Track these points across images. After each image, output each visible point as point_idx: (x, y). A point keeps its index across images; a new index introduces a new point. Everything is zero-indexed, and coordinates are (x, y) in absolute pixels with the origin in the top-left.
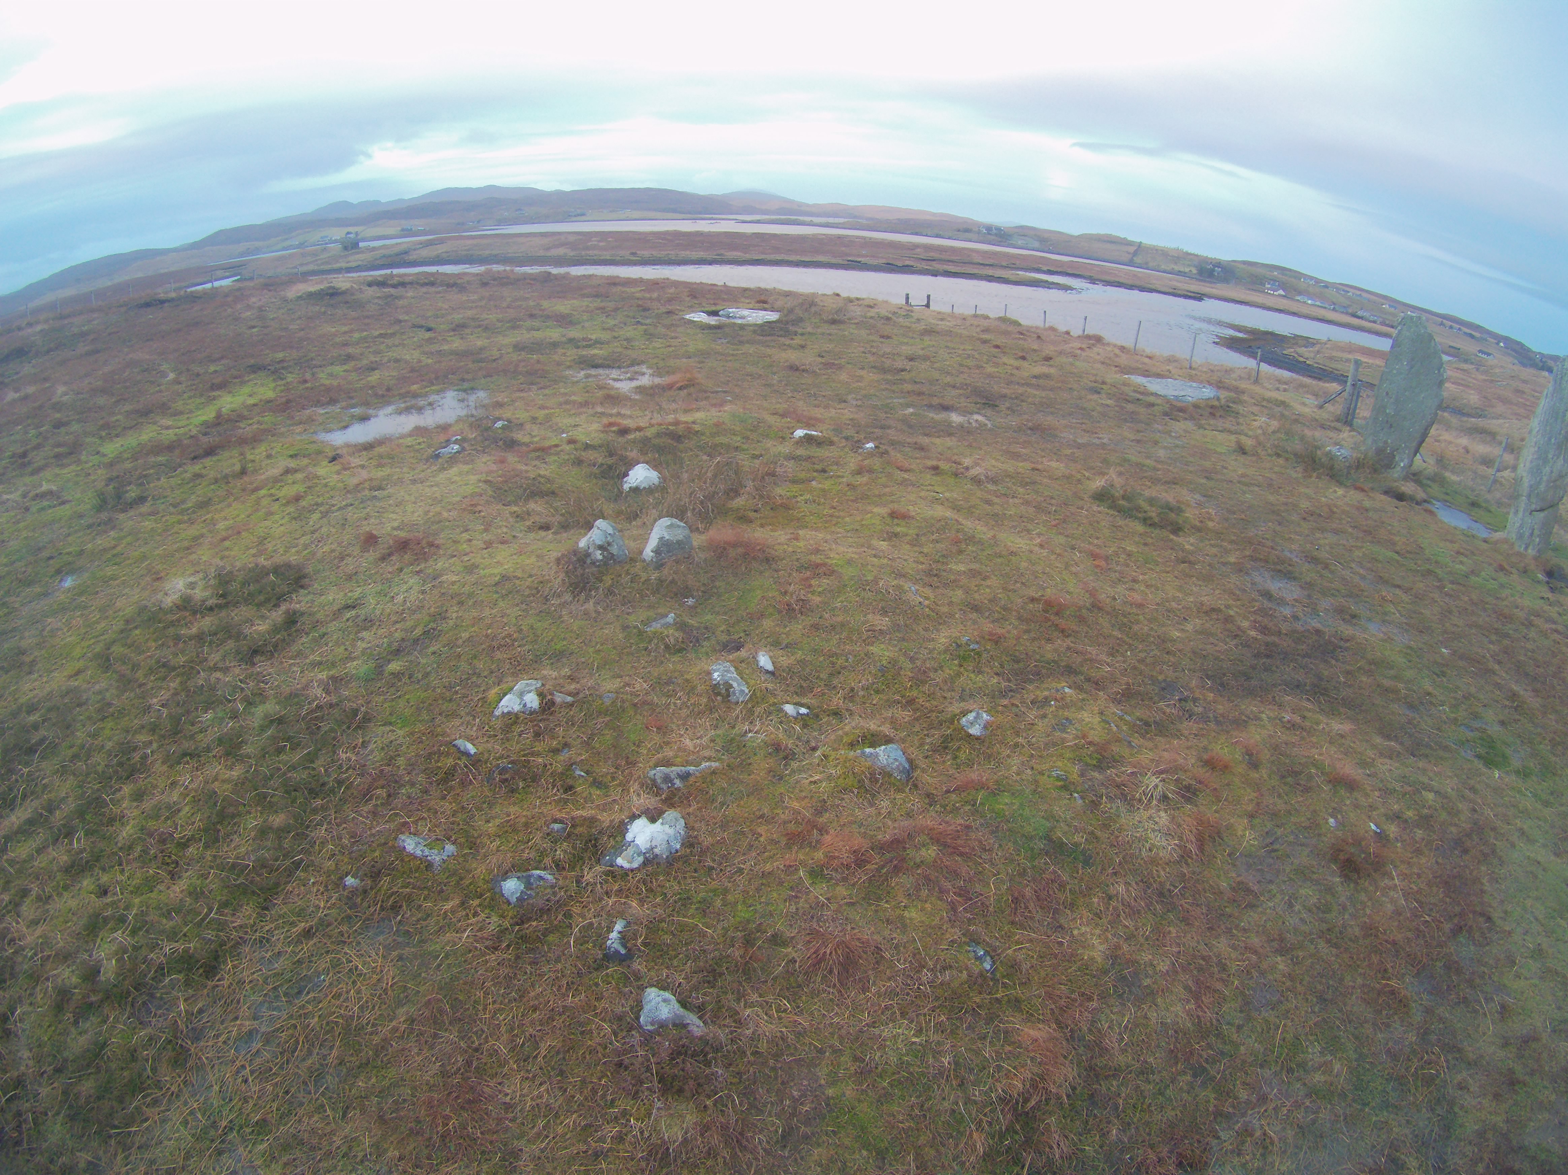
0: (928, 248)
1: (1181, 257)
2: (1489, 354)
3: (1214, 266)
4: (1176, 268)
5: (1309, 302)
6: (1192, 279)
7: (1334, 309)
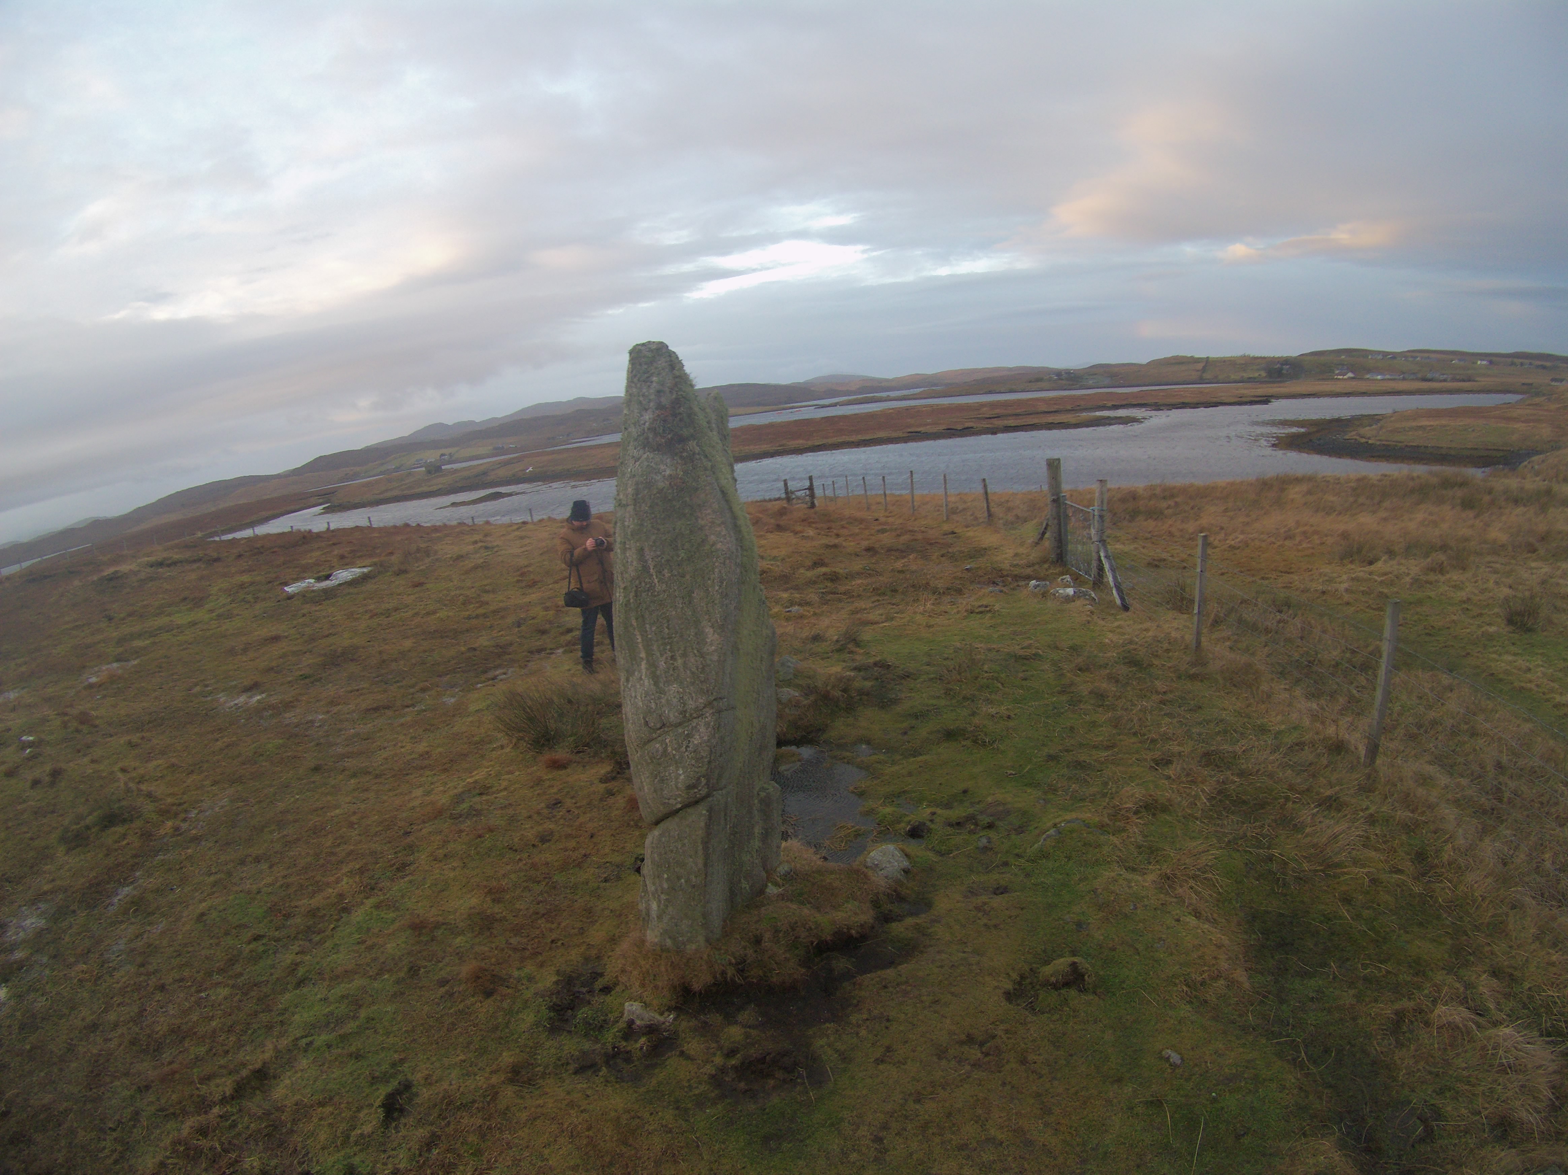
1: (1248, 362)
3: (1282, 364)
4: (1245, 375)
5: (1379, 377)
6: (1261, 382)
7: (1404, 379)
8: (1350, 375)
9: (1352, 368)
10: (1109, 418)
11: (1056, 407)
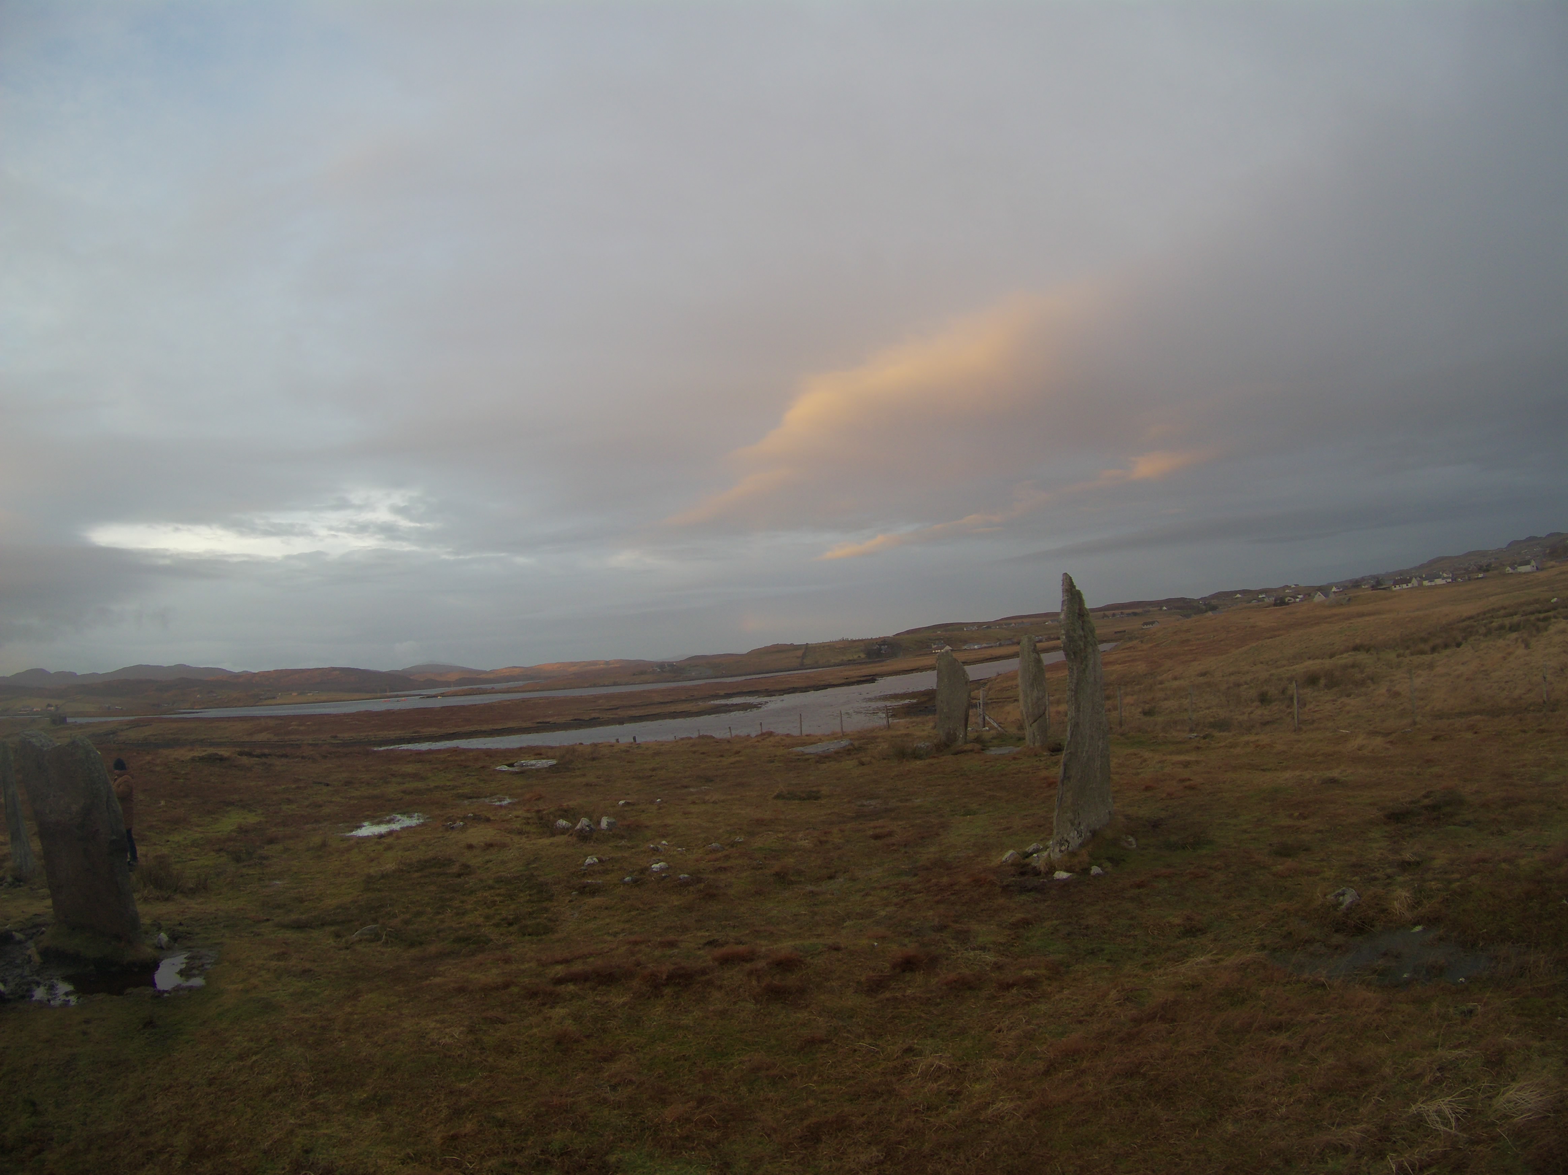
0: (609, 697)
1: (847, 646)
2: (1152, 623)
3: (880, 645)
4: (845, 658)
5: (977, 646)
6: (860, 664)
7: (1000, 645)
8: (947, 648)
9: (946, 641)
11: (673, 697)
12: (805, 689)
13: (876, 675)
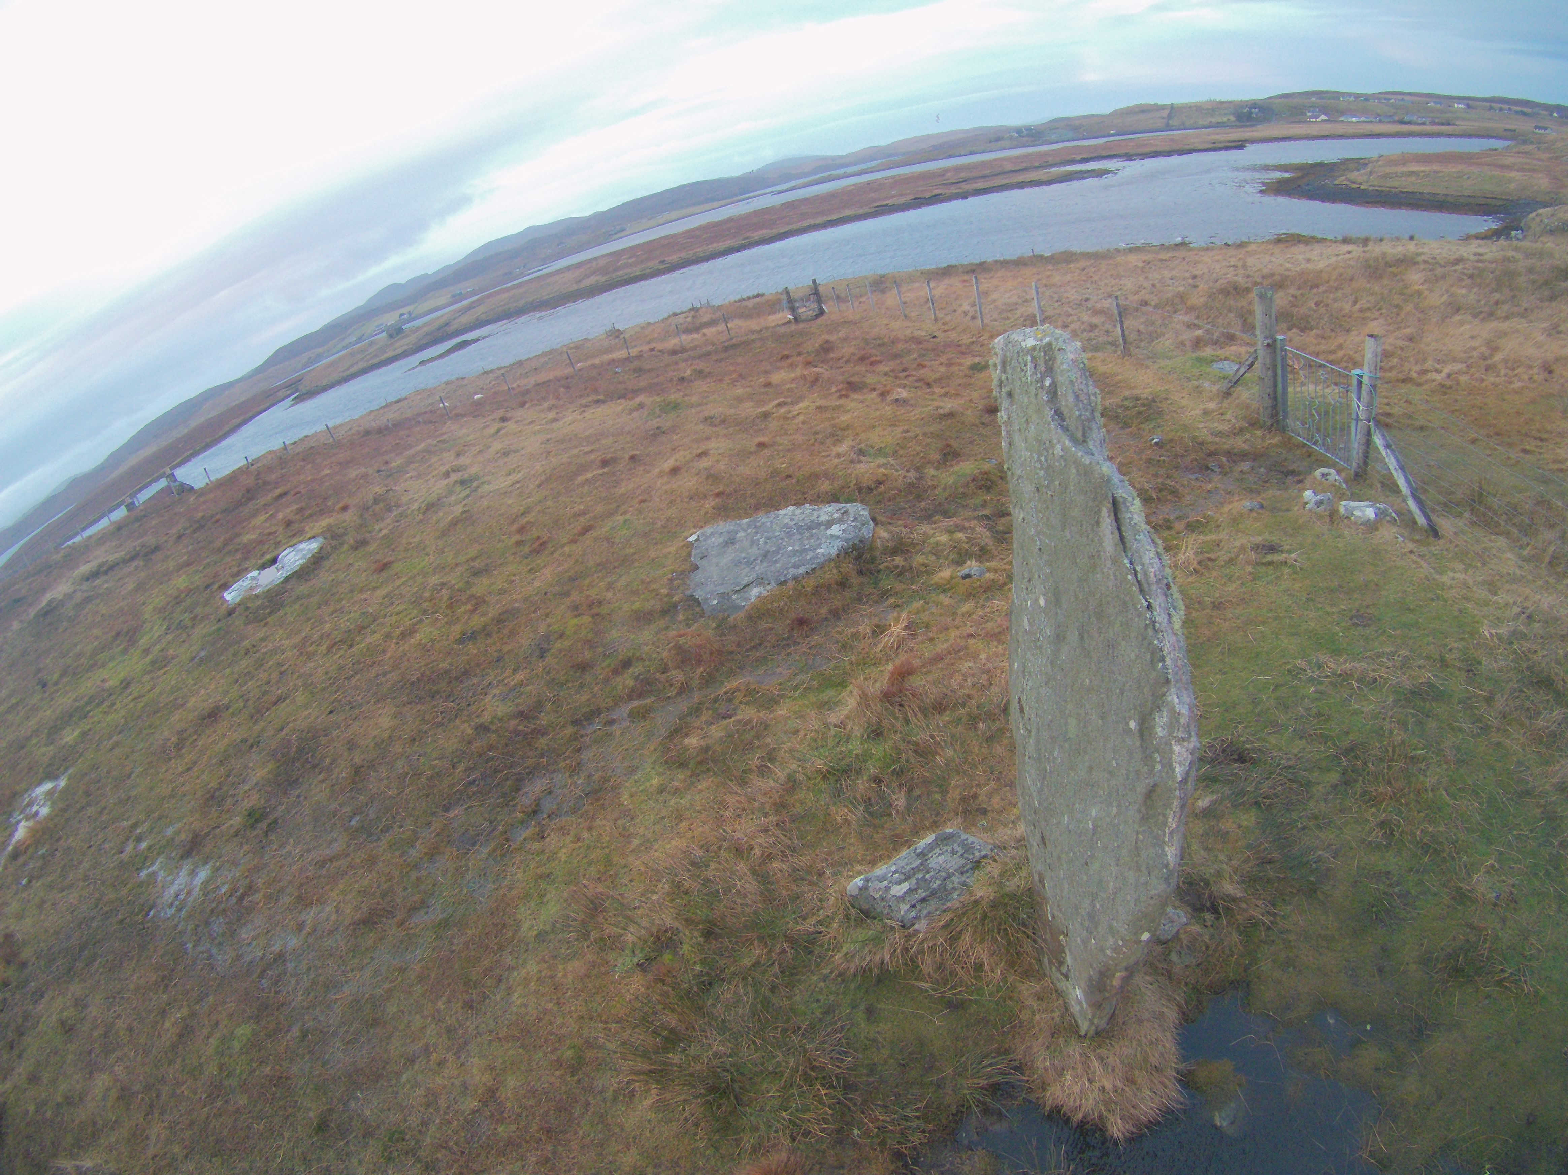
1: (1216, 107)
3: (1250, 108)
4: (1213, 120)
5: (1354, 120)
6: (1231, 127)
7: (1380, 121)
8: (1323, 117)
9: (1324, 110)
10: (1081, 172)
11: (1024, 165)
12: (1169, 154)
13: (1246, 141)
